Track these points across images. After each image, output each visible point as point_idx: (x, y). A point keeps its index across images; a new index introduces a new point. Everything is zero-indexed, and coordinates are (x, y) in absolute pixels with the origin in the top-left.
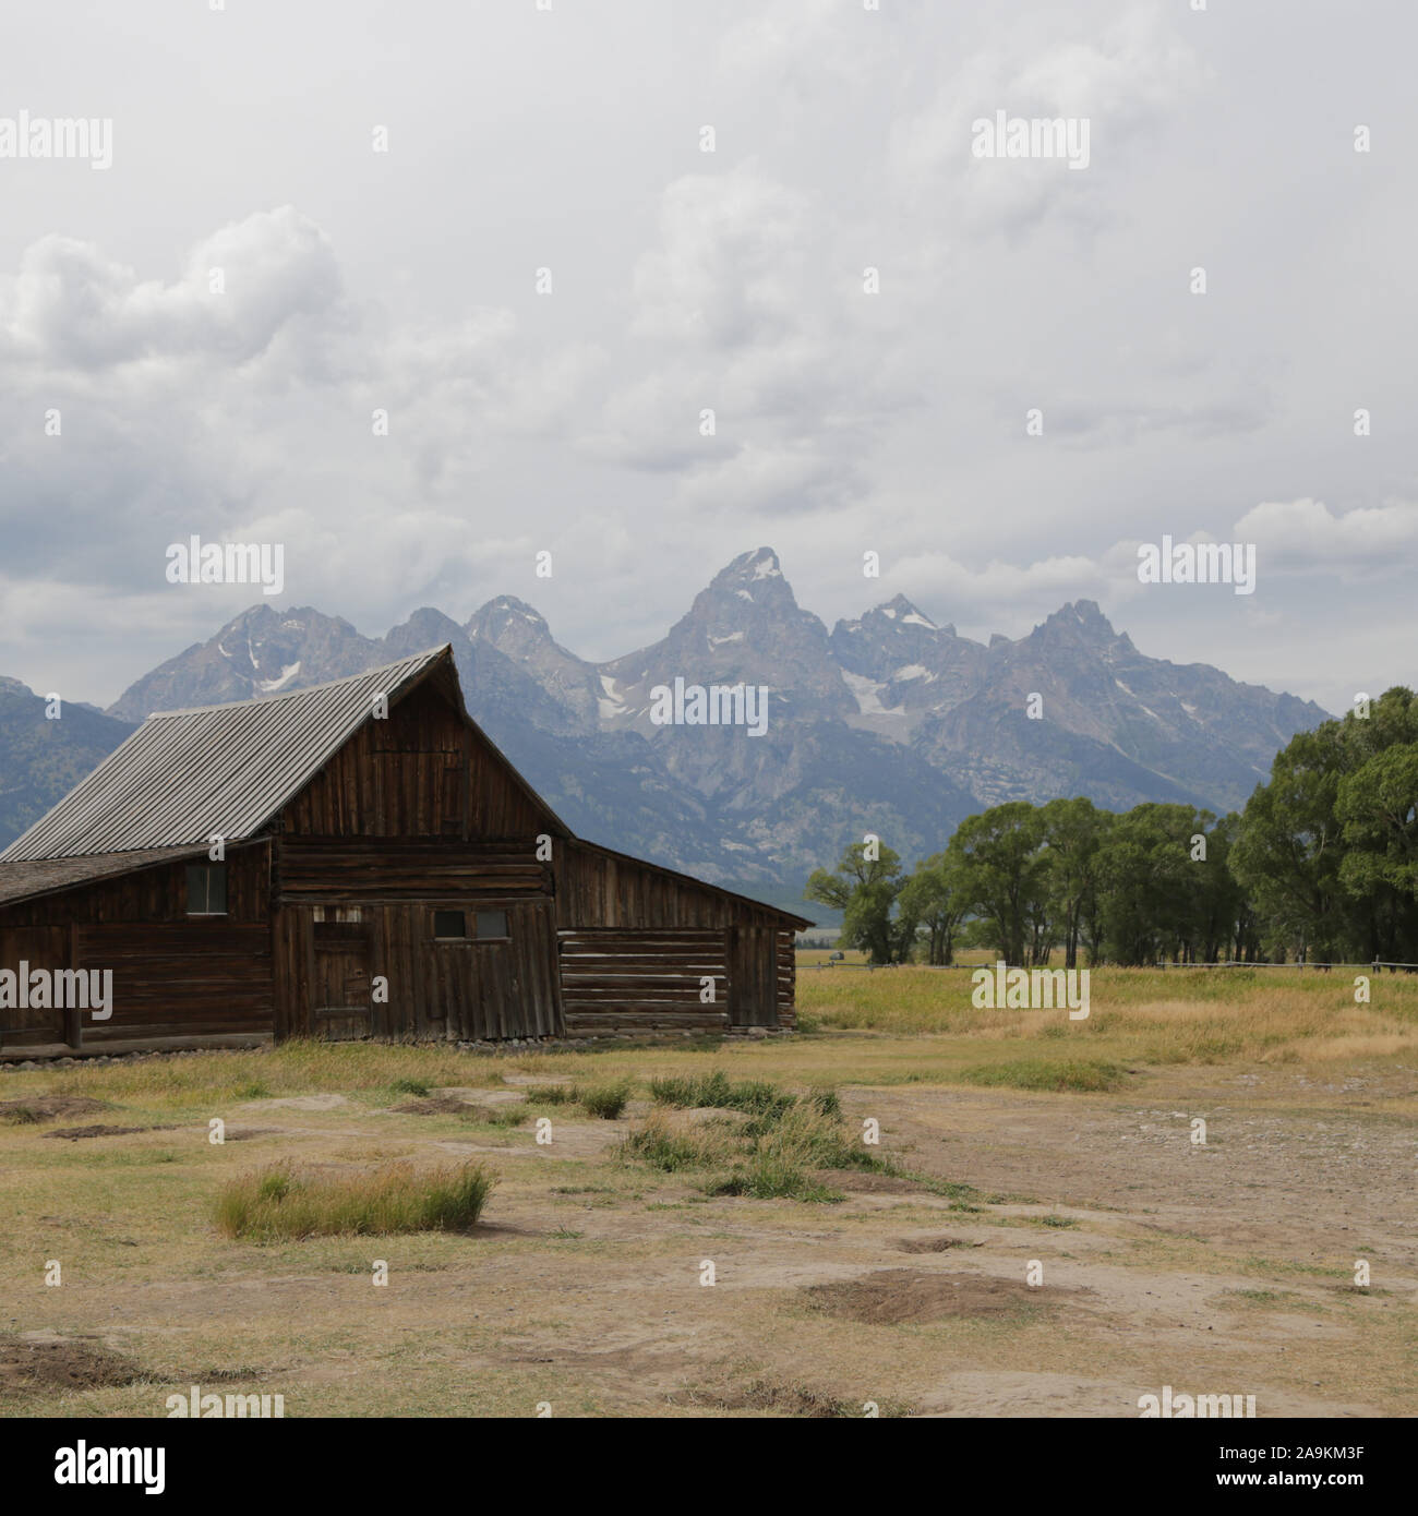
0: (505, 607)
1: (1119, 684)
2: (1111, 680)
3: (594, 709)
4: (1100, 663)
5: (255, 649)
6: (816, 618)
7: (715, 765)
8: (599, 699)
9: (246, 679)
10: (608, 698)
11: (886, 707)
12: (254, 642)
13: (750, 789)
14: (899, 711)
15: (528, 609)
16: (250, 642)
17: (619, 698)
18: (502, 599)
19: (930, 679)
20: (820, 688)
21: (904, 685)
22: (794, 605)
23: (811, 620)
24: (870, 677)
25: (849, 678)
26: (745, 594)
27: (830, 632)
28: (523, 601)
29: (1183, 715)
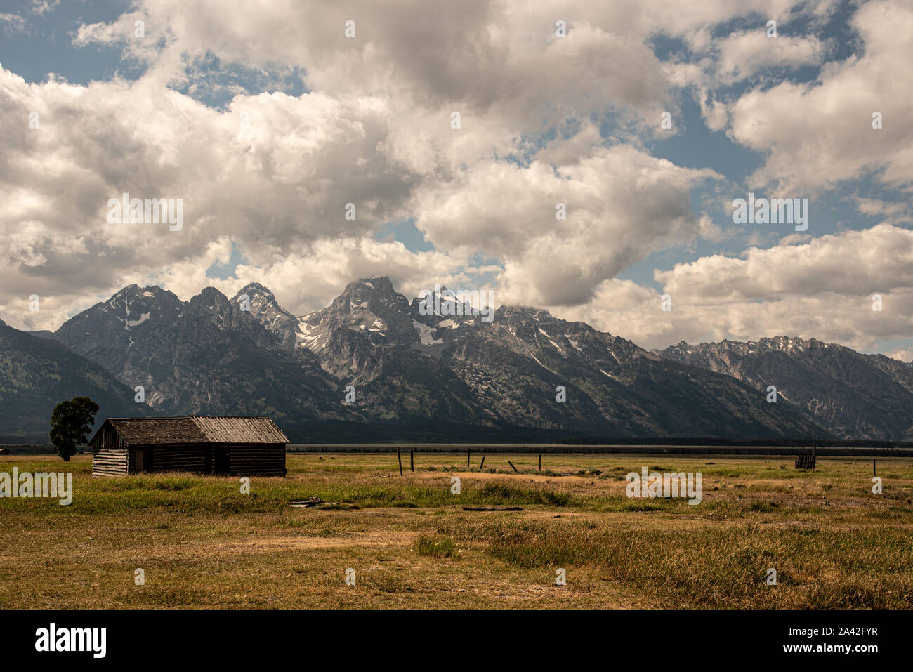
0: (254, 288)
1: (541, 331)
2: (536, 328)
3: (293, 337)
4: (532, 320)
5: (128, 305)
6: (404, 297)
7: (345, 365)
8: (296, 333)
9: (122, 320)
10: (301, 332)
11: (434, 339)
12: (128, 302)
13: (360, 377)
14: (440, 341)
15: (266, 290)
16: (126, 302)
17: (308, 332)
18: (252, 285)
19: (455, 326)
20: (401, 330)
21: (444, 329)
22: (392, 291)
23: (401, 298)
24: (428, 325)
25: (416, 325)
26: (369, 285)
27: (410, 304)
28: (263, 285)
29: (569, 345)
